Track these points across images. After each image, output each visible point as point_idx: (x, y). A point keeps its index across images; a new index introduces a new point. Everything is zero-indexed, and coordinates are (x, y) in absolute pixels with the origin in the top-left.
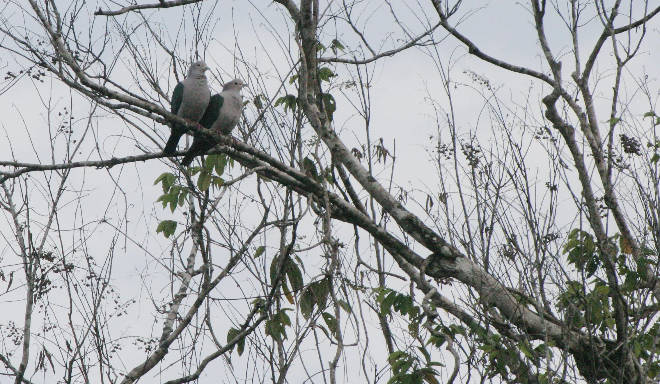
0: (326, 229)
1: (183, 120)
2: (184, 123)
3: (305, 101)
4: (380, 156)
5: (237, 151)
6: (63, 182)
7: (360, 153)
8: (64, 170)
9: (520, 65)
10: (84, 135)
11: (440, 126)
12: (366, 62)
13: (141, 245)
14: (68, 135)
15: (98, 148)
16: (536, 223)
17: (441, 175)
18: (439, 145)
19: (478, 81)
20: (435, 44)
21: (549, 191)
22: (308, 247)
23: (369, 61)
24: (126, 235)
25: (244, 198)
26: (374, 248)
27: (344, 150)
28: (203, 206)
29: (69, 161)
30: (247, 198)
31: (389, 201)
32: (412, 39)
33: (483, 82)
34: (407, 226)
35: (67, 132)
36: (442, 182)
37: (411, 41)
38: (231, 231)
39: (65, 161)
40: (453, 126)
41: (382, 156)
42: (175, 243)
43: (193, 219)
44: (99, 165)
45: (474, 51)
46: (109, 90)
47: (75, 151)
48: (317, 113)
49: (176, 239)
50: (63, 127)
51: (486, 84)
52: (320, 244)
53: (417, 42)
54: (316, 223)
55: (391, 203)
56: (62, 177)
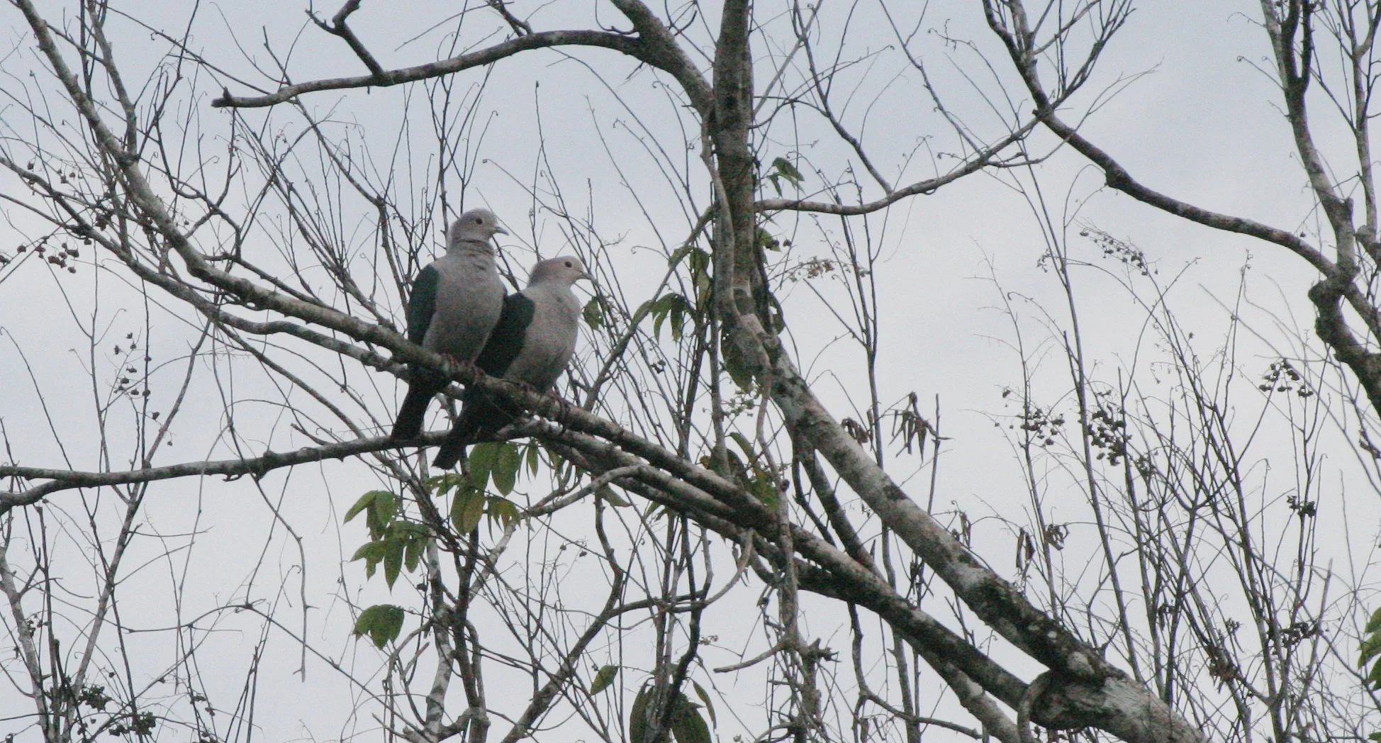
0: (788, 616)
1: (437, 357)
2: (441, 365)
3: (729, 305)
4: (911, 436)
5: (567, 431)
6: (131, 513)
7: (861, 430)
8: (132, 485)
9: (1231, 213)
10: (180, 400)
11: (1028, 364)
12: (864, 211)
13: (336, 662)
14: (139, 400)
15: (232, 430)
16: (1265, 598)
17: (1033, 482)
18: (1027, 412)
19: (1116, 253)
20: (1029, 163)
21: (1297, 518)
22: (736, 661)
23: (875, 207)
24: (303, 642)
25: (563, 548)
26: (892, 660)
27: (827, 423)
28: (465, 569)
29: (146, 464)
30: (570, 547)
31: (938, 544)
32: (978, 151)
33: (1129, 257)
34: (985, 604)
35: (135, 393)
36: (1037, 500)
37: (977, 156)
38: (533, 625)
39: (133, 464)
40: (1079, 362)
41: (916, 435)
42: (394, 659)
43: (438, 602)
44: (232, 471)
45: (1118, 180)
46: (256, 288)
47: (159, 439)
48: (760, 335)
49: (398, 651)
50: (126, 381)
51: (1137, 262)
52: (774, 652)
53: (993, 159)
54: (764, 601)
55: (944, 550)
56: (128, 502)
